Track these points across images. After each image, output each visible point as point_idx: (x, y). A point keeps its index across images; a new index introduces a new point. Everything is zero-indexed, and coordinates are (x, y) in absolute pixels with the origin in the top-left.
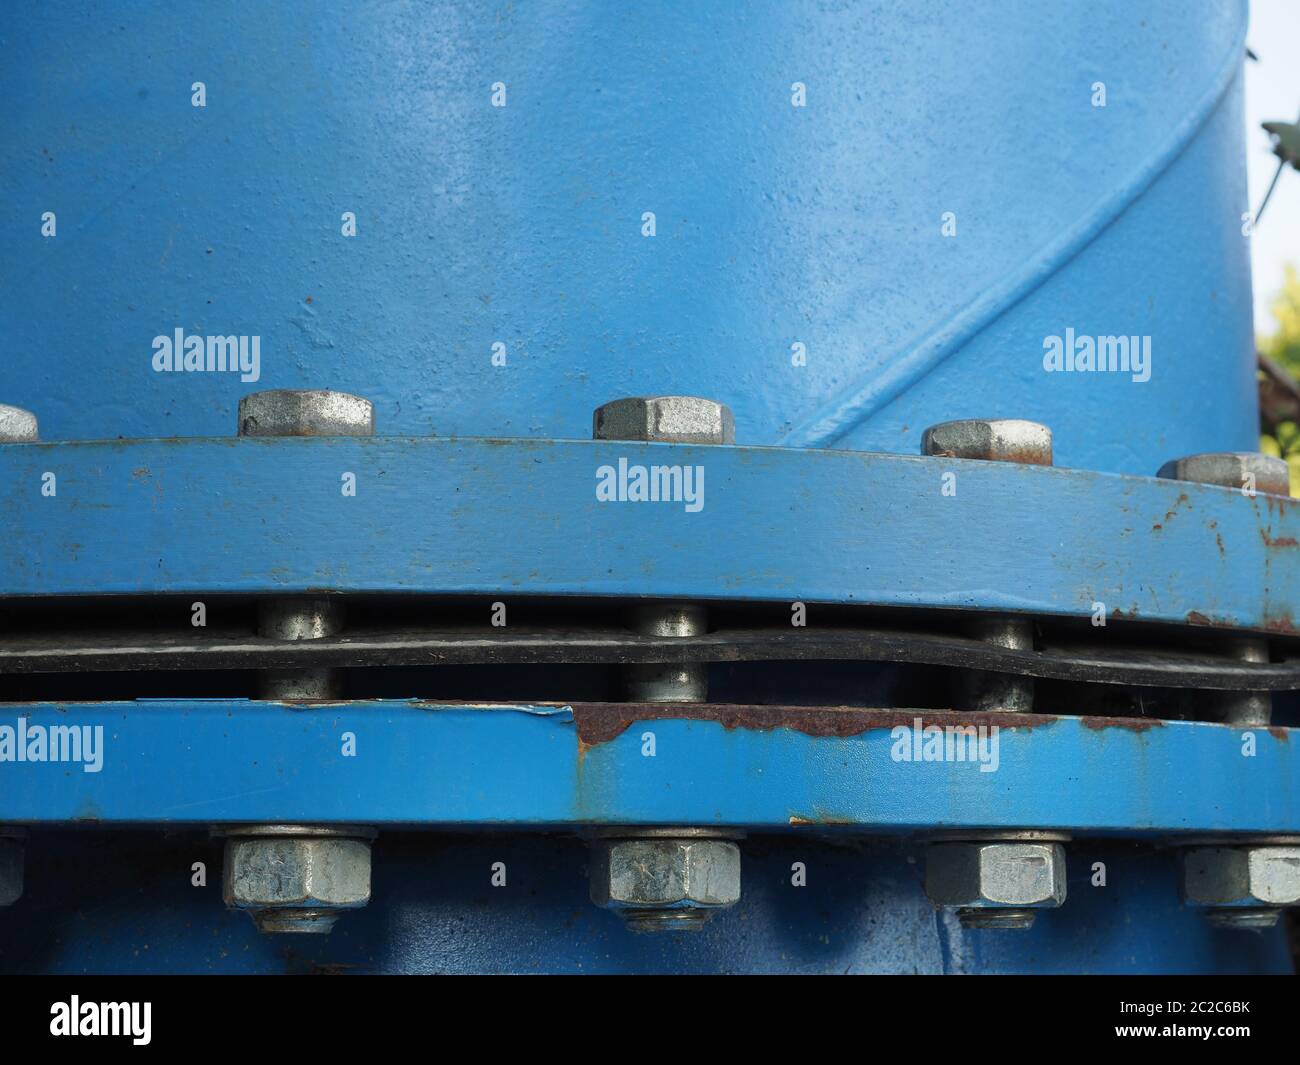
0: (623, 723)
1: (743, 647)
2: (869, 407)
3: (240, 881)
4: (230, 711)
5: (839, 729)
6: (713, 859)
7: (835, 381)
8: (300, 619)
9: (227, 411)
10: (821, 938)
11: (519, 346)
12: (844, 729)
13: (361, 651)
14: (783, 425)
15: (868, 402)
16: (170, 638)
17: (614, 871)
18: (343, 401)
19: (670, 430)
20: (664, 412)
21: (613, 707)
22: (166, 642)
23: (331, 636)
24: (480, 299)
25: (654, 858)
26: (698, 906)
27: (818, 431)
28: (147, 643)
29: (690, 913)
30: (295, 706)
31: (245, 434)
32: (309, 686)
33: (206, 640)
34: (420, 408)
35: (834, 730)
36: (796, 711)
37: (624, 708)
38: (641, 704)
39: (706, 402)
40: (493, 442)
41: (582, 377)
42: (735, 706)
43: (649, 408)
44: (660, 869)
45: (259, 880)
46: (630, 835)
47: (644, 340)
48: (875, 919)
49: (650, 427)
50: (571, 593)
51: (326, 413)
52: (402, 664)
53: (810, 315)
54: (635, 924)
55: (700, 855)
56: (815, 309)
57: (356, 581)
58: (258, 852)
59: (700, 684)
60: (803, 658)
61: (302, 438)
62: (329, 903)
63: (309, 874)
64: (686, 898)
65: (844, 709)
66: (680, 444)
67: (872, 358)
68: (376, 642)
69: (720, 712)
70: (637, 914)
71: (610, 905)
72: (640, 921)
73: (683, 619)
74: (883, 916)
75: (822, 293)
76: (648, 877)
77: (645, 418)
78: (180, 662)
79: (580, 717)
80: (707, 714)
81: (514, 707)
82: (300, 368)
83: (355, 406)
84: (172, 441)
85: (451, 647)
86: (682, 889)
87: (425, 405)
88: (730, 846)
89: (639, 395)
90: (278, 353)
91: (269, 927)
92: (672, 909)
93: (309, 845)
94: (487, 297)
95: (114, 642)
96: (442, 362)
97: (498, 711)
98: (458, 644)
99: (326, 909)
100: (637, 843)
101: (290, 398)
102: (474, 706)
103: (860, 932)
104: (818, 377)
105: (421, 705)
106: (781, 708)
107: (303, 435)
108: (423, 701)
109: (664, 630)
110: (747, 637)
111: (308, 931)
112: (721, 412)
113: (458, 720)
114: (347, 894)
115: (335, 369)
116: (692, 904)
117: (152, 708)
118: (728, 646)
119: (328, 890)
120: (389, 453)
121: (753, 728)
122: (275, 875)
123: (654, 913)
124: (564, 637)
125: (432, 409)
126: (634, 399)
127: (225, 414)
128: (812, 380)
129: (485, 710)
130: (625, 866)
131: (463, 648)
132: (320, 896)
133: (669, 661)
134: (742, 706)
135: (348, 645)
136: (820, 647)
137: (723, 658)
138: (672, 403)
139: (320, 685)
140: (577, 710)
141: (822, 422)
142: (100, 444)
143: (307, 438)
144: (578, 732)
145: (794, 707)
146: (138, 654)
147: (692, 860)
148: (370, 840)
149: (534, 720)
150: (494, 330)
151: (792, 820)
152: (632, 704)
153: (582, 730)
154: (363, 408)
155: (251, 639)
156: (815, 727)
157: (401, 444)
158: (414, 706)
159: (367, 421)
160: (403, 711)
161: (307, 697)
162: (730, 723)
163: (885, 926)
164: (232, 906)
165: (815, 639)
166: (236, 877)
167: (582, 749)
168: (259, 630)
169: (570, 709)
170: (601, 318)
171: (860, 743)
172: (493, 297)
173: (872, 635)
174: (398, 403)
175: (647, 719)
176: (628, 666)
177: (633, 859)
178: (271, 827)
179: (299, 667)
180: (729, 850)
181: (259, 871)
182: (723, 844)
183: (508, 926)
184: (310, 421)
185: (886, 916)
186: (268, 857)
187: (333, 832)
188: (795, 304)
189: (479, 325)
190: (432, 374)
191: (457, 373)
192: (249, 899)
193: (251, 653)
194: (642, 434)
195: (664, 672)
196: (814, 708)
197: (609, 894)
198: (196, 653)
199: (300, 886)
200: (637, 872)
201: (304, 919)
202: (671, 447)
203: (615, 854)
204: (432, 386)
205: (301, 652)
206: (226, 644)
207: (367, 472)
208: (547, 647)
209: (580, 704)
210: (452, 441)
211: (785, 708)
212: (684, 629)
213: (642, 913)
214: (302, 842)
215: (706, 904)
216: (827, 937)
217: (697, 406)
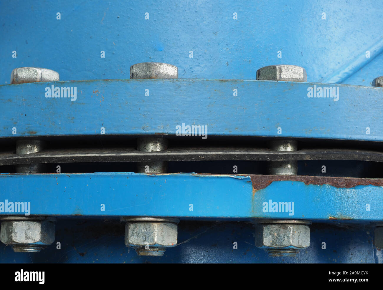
0: (268, 182)
1: (312, 155)
2: (351, 72)
3: (131, 237)
4: (128, 177)
5: (346, 185)
6: (300, 231)
7: (339, 63)
8: (152, 144)
9: (125, 73)
10: (334, 260)
11: (227, 50)
12: (348, 186)
13: (174, 156)
14: (321, 78)
15: (351, 70)
16: (106, 151)
17: (265, 235)
18: (167, 67)
19: (285, 77)
20: (282, 71)
21: (265, 176)
22: (105, 152)
23: (163, 151)
24: (214, 33)
25: (279, 231)
26: (295, 248)
27: (333, 81)
28: (98, 152)
29: (291, 251)
30: (151, 175)
31: (132, 78)
32: (156, 169)
33: (119, 152)
34: (192, 72)
35: (344, 185)
36: (331, 179)
37: (269, 177)
38: (275, 175)
39: (298, 67)
40: (221, 81)
41: (250, 61)
42: (309, 176)
43: (277, 69)
44: (282, 235)
45: (138, 237)
46: (271, 222)
47: (271, 48)
48: (353, 253)
49: (278, 76)
50: (250, 135)
51: (161, 71)
52: (189, 160)
53: (330, 40)
54: (272, 254)
55: (296, 230)
56: (332, 37)
57: (173, 131)
58: (138, 227)
59: (295, 169)
60: (333, 159)
61: (153, 79)
62: (163, 245)
63: (156, 235)
64: (291, 245)
65: (348, 178)
66: (289, 82)
67: (352, 55)
68: (179, 152)
69: (304, 178)
70: (273, 251)
71: (263, 247)
72: (274, 253)
73: (289, 145)
74: (355, 252)
75: (334, 32)
76: (277, 237)
77: (276, 73)
78: (110, 159)
79: (254, 180)
80: (299, 179)
81: (230, 176)
82: (150, 58)
83: (172, 68)
84: (106, 81)
85: (207, 154)
86: (290, 242)
87: (194, 71)
88: (306, 227)
89: (273, 65)
90: (142, 52)
91: (141, 253)
92: (285, 249)
93: (156, 225)
94: (216, 33)
95: (86, 152)
96: (200, 55)
97: (224, 177)
98: (209, 153)
99: (161, 248)
100: (273, 225)
101: (149, 65)
102: (215, 175)
103: (347, 258)
104: (333, 61)
105: (196, 175)
106: (325, 177)
107: (153, 78)
108: (197, 173)
109: (282, 149)
110: (313, 152)
111: (155, 255)
112: (303, 71)
113: (209, 180)
114: (169, 242)
115: (163, 58)
116: (293, 247)
117: (100, 175)
118: (306, 155)
119: (163, 241)
120: (184, 85)
121: (316, 184)
122: (144, 235)
123: (279, 250)
124: (247, 151)
125: (197, 72)
126: (272, 66)
127: (124, 74)
128: (331, 62)
129: (219, 177)
130: (269, 233)
131: (211, 154)
132: (160, 243)
133: (285, 160)
134: (311, 177)
135: (170, 153)
136: (340, 155)
137: (305, 159)
138: (286, 67)
139: (159, 168)
140: (252, 177)
141: (335, 77)
142: (81, 82)
143: (155, 79)
144: (253, 185)
145: (330, 177)
146: (95, 156)
147: (293, 232)
148: (177, 223)
149: (237, 181)
150: (219, 44)
151: (329, 218)
152: (272, 175)
153: (254, 184)
154: (174, 69)
155: (135, 151)
156: (338, 184)
157: (189, 81)
158: (193, 175)
159: (176, 74)
160: (189, 177)
161: (155, 172)
162: (307, 183)
163: (356, 256)
164: (128, 246)
165: (338, 153)
166: (130, 236)
167: (254, 191)
168: (138, 148)
169: (250, 177)
170: (256, 40)
171: (354, 190)
172: (218, 32)
173: (358, 151)
174: (185, 70)
175: (277, 181)
176: (271, 161)
177: (272, 231)
178: (143, 218)
179: (152, 161)
180: (306, 228)
181: (138, 233)
182: (304, 226)
183: (223, 254)
184: (156, 74)
185: (356, 252)
186: (141, 228)
187: (164, 220)
188: (325, 36)
189: (213, 42)
190: (197, 60)
191: (206, 60)
192: (135, 243)
193: (135, 156)
194: (275, 78)
195: (282, 164)
196: (337, 178)
197: (263, 243)
198: (115, 156)
199: (153, 239)
200: (273, 236)
201: (154, 251)
202: (286, 83)
203: (265, 229)
204: (197, 64)
205: (153, 156)
206: (126, 153)
207: (177, 91)
208: (241, 155)
209: (253, 175)
210: (207, 80)
211: (327, 177)
212: (289, 149)
213: (275, 250)
214: (153, 223)
215: (298, 247)
216: (336, 259)
217: (294, 69)
